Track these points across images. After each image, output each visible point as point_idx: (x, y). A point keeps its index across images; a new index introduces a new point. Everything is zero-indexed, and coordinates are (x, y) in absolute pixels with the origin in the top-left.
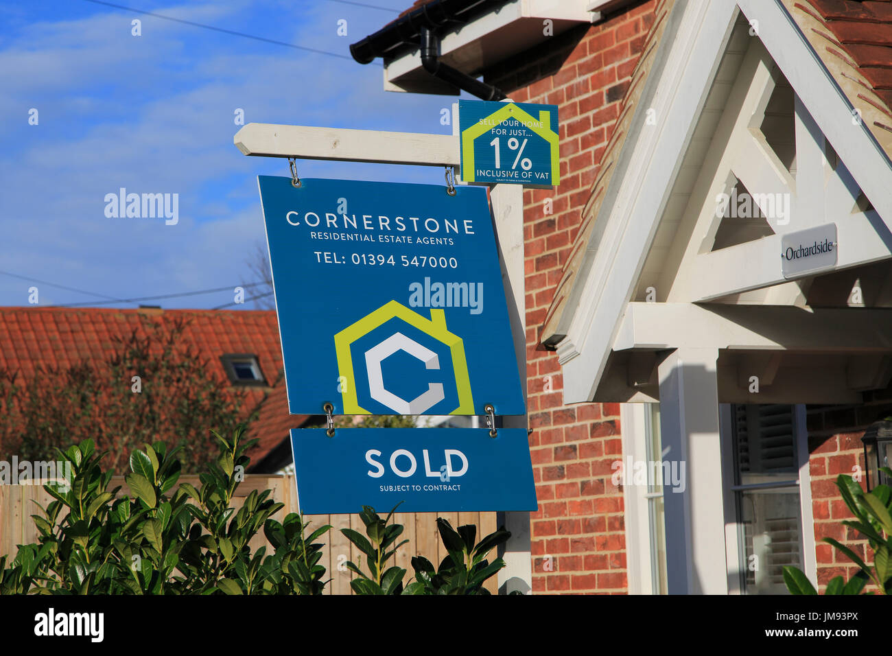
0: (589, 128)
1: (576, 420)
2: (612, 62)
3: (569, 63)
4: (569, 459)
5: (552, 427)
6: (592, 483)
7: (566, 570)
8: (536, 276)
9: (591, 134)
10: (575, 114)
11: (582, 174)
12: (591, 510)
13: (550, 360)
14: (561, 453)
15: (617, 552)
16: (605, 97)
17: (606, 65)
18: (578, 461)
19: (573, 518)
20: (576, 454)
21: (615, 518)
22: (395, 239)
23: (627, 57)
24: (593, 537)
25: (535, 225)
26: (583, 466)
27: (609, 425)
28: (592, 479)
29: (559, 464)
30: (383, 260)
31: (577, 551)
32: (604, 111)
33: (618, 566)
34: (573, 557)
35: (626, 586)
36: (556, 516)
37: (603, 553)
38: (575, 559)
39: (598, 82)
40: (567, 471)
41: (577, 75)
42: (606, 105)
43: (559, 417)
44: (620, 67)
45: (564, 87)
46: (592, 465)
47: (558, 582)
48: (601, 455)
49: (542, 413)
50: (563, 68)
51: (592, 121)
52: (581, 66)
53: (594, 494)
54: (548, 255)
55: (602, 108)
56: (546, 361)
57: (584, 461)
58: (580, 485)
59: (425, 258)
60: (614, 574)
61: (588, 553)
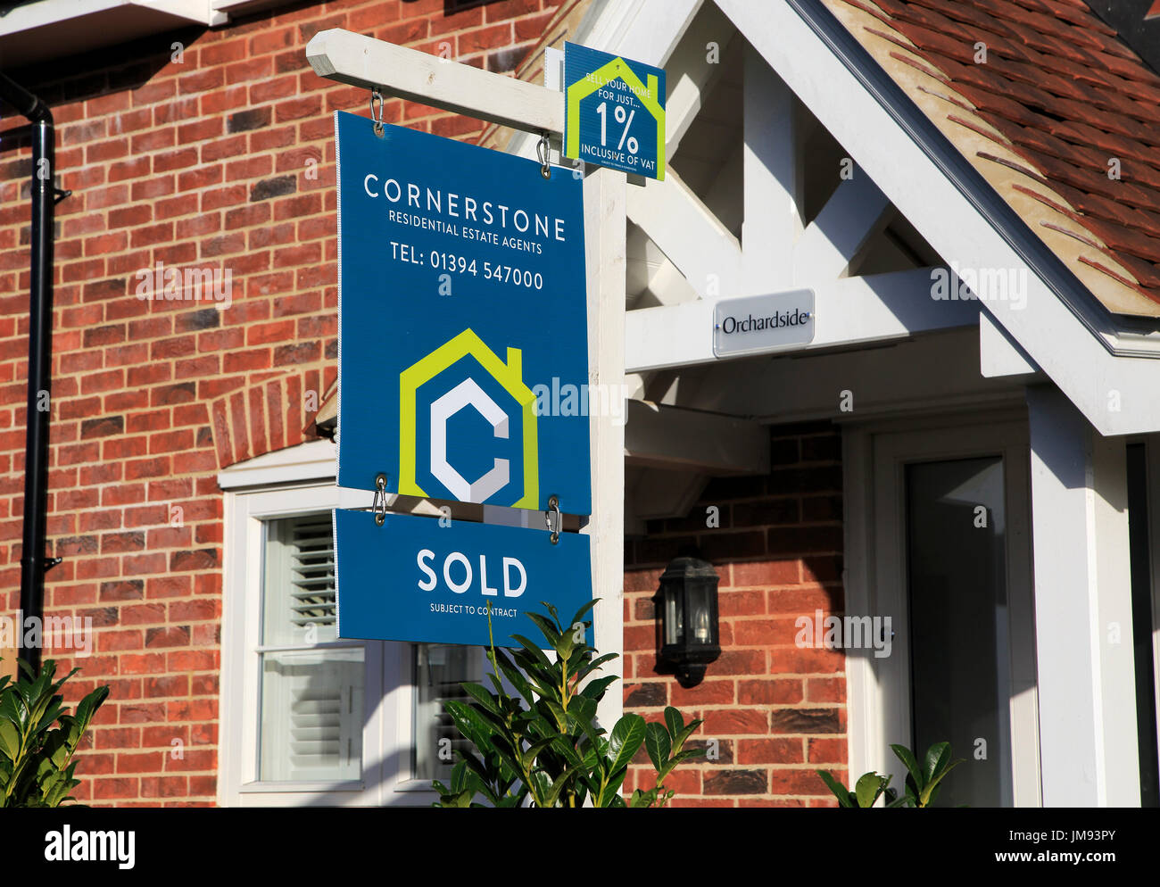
0: (196, 163)
1: (146, 547)
2: (243, 80)
3: (165, 75)
4: (128, 598)
5: (99, 556)
6: (168, 632)
7: (109, 747)
8: (83, 354)
9: (198, 172)
10: (170, 143)
11: (179, 223)
12: (164, 667)
13: (103, 467)
14: (114, 592)
15: (205, 723)
16: (225, 126)
17: (230, 83)
18: (145, 601)
19: (128, 677)
20: (142, 593)
21: (207, 678)
22: (480, 235)
23: (269, 75)
24: (162, 703)
25: (86, 287)
26: (153, 608)
27: (206, 554)
28: (168, 626)
29: (108, 605)
30: (464, 266)
31: (132, 721)
32: (221, 142)
33: (207, 741)
34: (123, 730)
35: (216, 768)
36: (96, 674)
37: (180, 724)
38: (127, 732)
39: (212, 105)
40: (122, 614)
41: (177, 92)
42: (226, 135)
43: (112, 542)
44: (255, 88)
45: (153, 106)
46: (171, 606)
47: (92, 763)
48: (188, 593)
49: (82, 538)
50: (150, 82)
51: (199, 155)
52: (183, 83)
53: (170, 645)
54: (108, 327)
55: (219, 139)
56: (94, 467)
57: (155, 601)
58: (144, 634)
59: (510, 269)
60: (197, 751)
61: (151, 724)
